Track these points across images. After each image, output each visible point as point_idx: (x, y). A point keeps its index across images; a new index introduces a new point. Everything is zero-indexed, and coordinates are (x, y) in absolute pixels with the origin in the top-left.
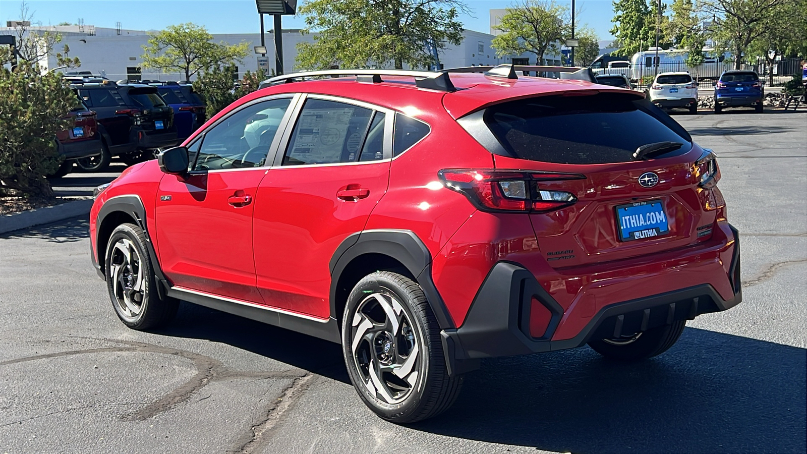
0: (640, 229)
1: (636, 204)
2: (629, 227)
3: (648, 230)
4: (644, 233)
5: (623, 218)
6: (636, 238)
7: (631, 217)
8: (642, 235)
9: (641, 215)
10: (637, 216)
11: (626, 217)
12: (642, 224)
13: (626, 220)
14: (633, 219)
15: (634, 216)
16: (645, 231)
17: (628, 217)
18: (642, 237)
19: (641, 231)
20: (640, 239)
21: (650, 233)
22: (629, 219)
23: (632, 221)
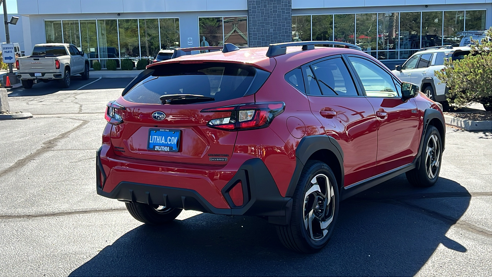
0: (160, 145)
1: (162, 130)
2: (155, 142)
3: (165, 146)
4: (162, 148)
5: (153, 136)
6: (156, 150)
7: (158, 137)
8: (160, 149)
9: (163, 137)
10: (161, 137)
11: (155, 136)
12: (163, 143)
13: (154, 138)
14: (158, 138)
15: (159, 137)
16: (162, 147)
17: (156, 137)
18: (159, 150)
19: (160, 146)
20: (158, 151)
21: (165, 149)
22: (156, 138)
23: (157, 139)
